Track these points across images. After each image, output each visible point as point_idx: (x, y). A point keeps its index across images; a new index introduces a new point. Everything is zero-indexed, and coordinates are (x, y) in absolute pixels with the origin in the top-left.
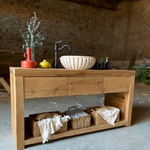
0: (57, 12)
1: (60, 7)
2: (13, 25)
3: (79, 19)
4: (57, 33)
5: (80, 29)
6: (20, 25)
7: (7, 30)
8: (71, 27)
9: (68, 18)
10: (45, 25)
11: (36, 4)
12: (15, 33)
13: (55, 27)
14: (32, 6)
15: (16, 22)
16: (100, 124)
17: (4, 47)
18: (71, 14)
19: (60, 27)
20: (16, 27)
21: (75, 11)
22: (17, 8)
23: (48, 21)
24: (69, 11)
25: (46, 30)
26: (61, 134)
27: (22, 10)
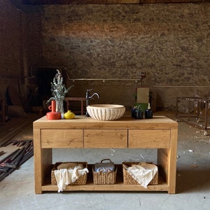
0: (163, 21)
1: (167, 13)
2: (105, 47)
3: (197, 25)
4: (161, 50)
5: (199, 40)
6: (113, 46)
7: (98, 54)
8: (183, 39)
9: (179, 26)
10: (145, 41)
11: (135, 17)
12: (107, 57)
13: (159, 42)
14: (129, 20)
15: (109, 42)
16: (128, 183)
17: (94, 74)
18: (184, 20)
19: (166, 41)
20: (108, 49)
21: (191, 15)
22: (111, 26)
23: (149, 35)
24: (182, 16)
25: (146, 48)
26: (77, 187)
27: (117, 27)
